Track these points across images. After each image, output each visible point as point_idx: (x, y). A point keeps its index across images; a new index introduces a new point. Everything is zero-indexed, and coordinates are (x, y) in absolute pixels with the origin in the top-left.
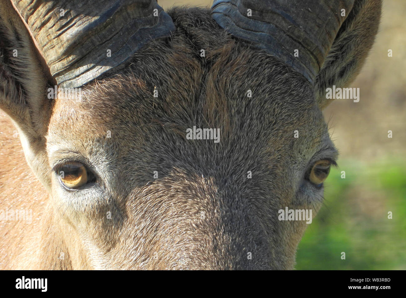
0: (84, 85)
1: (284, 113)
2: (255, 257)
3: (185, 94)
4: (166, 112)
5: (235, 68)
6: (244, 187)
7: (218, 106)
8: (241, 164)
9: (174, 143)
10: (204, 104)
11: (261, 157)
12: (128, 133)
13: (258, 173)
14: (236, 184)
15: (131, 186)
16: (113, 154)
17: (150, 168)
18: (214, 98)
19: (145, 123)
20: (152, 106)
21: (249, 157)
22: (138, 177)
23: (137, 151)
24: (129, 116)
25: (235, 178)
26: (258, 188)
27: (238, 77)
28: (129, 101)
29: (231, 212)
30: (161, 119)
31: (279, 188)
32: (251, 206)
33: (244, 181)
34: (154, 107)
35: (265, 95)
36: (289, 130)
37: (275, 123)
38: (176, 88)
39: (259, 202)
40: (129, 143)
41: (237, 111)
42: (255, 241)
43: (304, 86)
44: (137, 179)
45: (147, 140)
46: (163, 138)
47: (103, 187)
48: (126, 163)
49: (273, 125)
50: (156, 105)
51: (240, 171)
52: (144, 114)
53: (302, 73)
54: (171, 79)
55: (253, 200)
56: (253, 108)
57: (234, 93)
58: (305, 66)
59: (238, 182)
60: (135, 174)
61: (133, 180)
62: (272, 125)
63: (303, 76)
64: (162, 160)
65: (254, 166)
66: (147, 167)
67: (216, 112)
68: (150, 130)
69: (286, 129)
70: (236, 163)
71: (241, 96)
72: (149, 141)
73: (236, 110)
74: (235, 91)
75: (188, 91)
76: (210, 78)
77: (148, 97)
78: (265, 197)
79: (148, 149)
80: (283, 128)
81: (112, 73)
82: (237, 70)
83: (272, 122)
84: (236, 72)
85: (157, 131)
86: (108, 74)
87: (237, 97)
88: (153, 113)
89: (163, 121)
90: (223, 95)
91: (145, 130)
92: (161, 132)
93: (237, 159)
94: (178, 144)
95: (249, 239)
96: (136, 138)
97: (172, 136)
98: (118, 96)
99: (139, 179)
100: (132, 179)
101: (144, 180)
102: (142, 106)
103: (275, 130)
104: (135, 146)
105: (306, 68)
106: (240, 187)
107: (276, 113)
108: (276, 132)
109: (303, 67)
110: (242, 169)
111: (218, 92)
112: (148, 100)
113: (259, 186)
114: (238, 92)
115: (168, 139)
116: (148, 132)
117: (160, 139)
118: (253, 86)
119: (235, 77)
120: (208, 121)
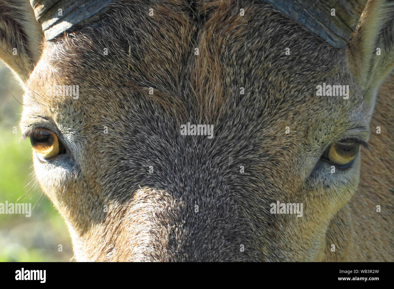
0: (55, 37)
1: (293, 88)
2: (219, 255)
3: (169, 54)
4: (145, 76)
5: (235, 27)
6: (228, 171)
7: (209, 72)
8: (230, 144)
9: (153, 113)
10: (192, 69)
11: (261, 140)
12: (99, 98)
13: (252, 156)
14: (218, 167)
15: (101, 160)
16: (81, 122)
17: (122, 140)
18: (205, 61)
19: (119, 86)
20: (128, 67)
21: (242, 137)
22: (109, 150)
23: (111, 120)
24: (100, 78)
25: (218, 159)
26: (249, 174)
27: (236, 37)
28: (99, 60)
29: (201, 199)
30: (138, 83)
31: (280, 177)
32: (233, 194)
33: (229, 164)
34: (130, 69)
35: (268, 63)
36: (301, 110)
37: (283, 102)
38: (157, 47)
39: (247, 190)
40: (100, 109)
41: (233, 81)
42: (225, 237)
43: (319, 48)
44: (108, 153)
45: (122, 107)
46: (140, 106)
47: (71, 160)
48: (97, 132)
49: (281, 104)
50: (132, 67)
51: (227, 152)
52: (117, 77)
53: (317, 33)
54: (150, 36)
55: (239, 187)
56: (255, 79)
57: (232, 57)
58: (323, 25)
59: (221, 164)
60: (106, 147)
61: (103, 153)
62: (279, 104)
63: (319, 36)
64: (136, 132)
65: (248, 148)
66: (120, 138)
67: (207, 80)
68: (124, 95)
69: (297, 109)
70: (224, 143)
71: (240, 62)
72: (124, 108)
73: (232, 79)
74: (233, 55)
75: (173, 52)
76: (203, 37)
77: (122, 57)
78: (257, 186)
79: (123, 118)
80: (293, 108)
81: (84, 26)
82: (237, 29)
83: (279, 100)
84: (235, 31)
85: (133, 96)
86: (80, 26)
87: (235, 63)
88: (129, 75)
89: (140, 86)
90: (216, 58)
91: (118, 95)
92: (138, 98)
93: (226, 137)
94: (156, 114)
95: (217, 233)
96: (108, 104)
97: (150, 103)
98: (87, 54)
99: (110, 152)
100: (101, 151)
101: (115, 154)
102: (115, 67)
103: (283, 110)
104: (108, 114)
105: (324, 27)
106: (221, 171)
107: (283, 88)
108: (285, 113)
109: (321, 26)
110: (230, 150)
111: (212, 54)
112: (122, 60)
113: (251, 172)
114: (236, 57)
115: (146, 106)
116: (122, 97)
117: (136, 107)
118: (254, 50)
119: (234, 37)
120: (195, 89)
